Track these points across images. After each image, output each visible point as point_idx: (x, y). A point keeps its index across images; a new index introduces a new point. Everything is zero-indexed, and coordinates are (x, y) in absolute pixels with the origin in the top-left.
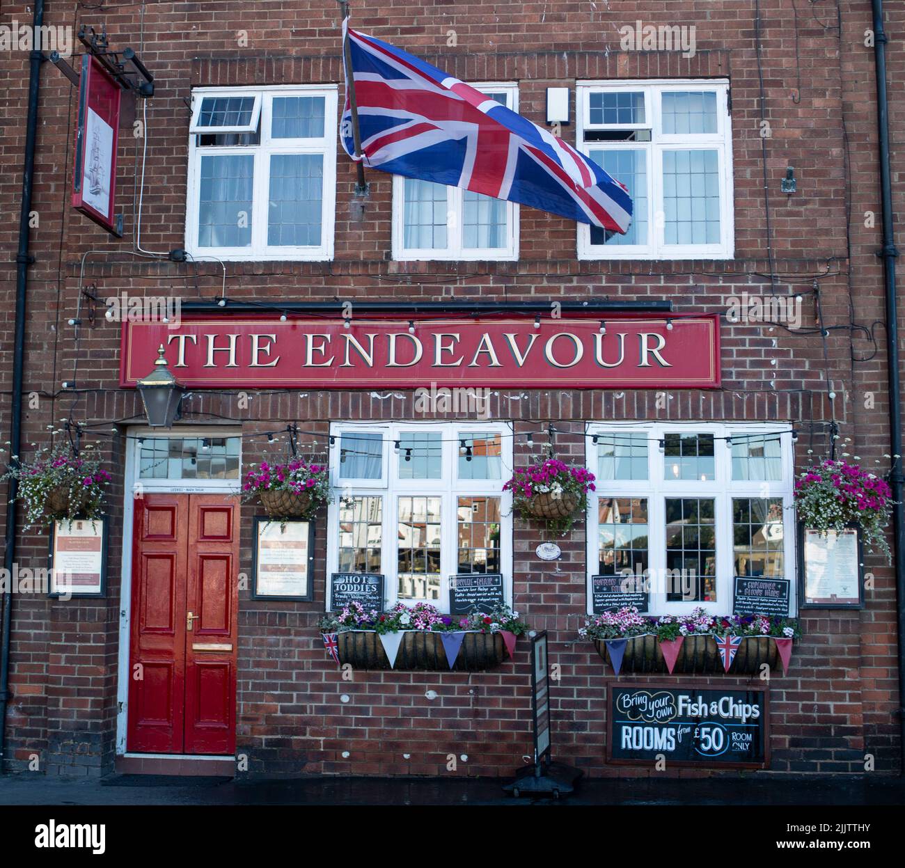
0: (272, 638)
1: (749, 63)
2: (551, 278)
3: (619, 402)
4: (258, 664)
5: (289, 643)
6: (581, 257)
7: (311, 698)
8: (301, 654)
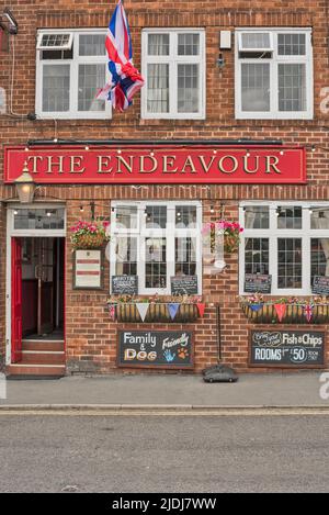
0: (83, 308)
1: (321, 19)
2: (222, 128)
3: (255, 190)
4: (77, 320)
5: (92, 310)
6: (236, 118)
7: (103, 336)
8: (98, 315)
